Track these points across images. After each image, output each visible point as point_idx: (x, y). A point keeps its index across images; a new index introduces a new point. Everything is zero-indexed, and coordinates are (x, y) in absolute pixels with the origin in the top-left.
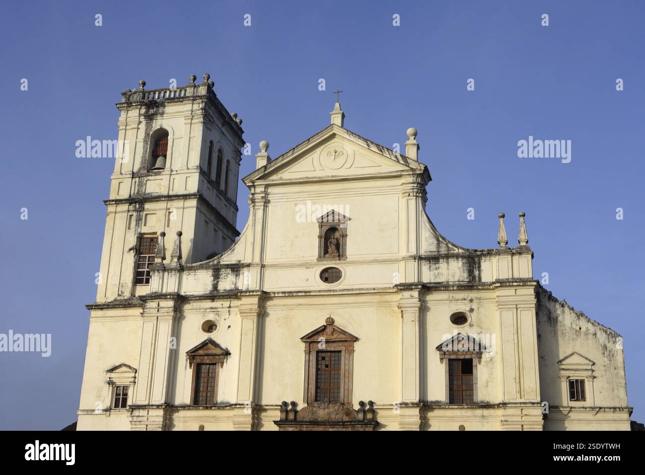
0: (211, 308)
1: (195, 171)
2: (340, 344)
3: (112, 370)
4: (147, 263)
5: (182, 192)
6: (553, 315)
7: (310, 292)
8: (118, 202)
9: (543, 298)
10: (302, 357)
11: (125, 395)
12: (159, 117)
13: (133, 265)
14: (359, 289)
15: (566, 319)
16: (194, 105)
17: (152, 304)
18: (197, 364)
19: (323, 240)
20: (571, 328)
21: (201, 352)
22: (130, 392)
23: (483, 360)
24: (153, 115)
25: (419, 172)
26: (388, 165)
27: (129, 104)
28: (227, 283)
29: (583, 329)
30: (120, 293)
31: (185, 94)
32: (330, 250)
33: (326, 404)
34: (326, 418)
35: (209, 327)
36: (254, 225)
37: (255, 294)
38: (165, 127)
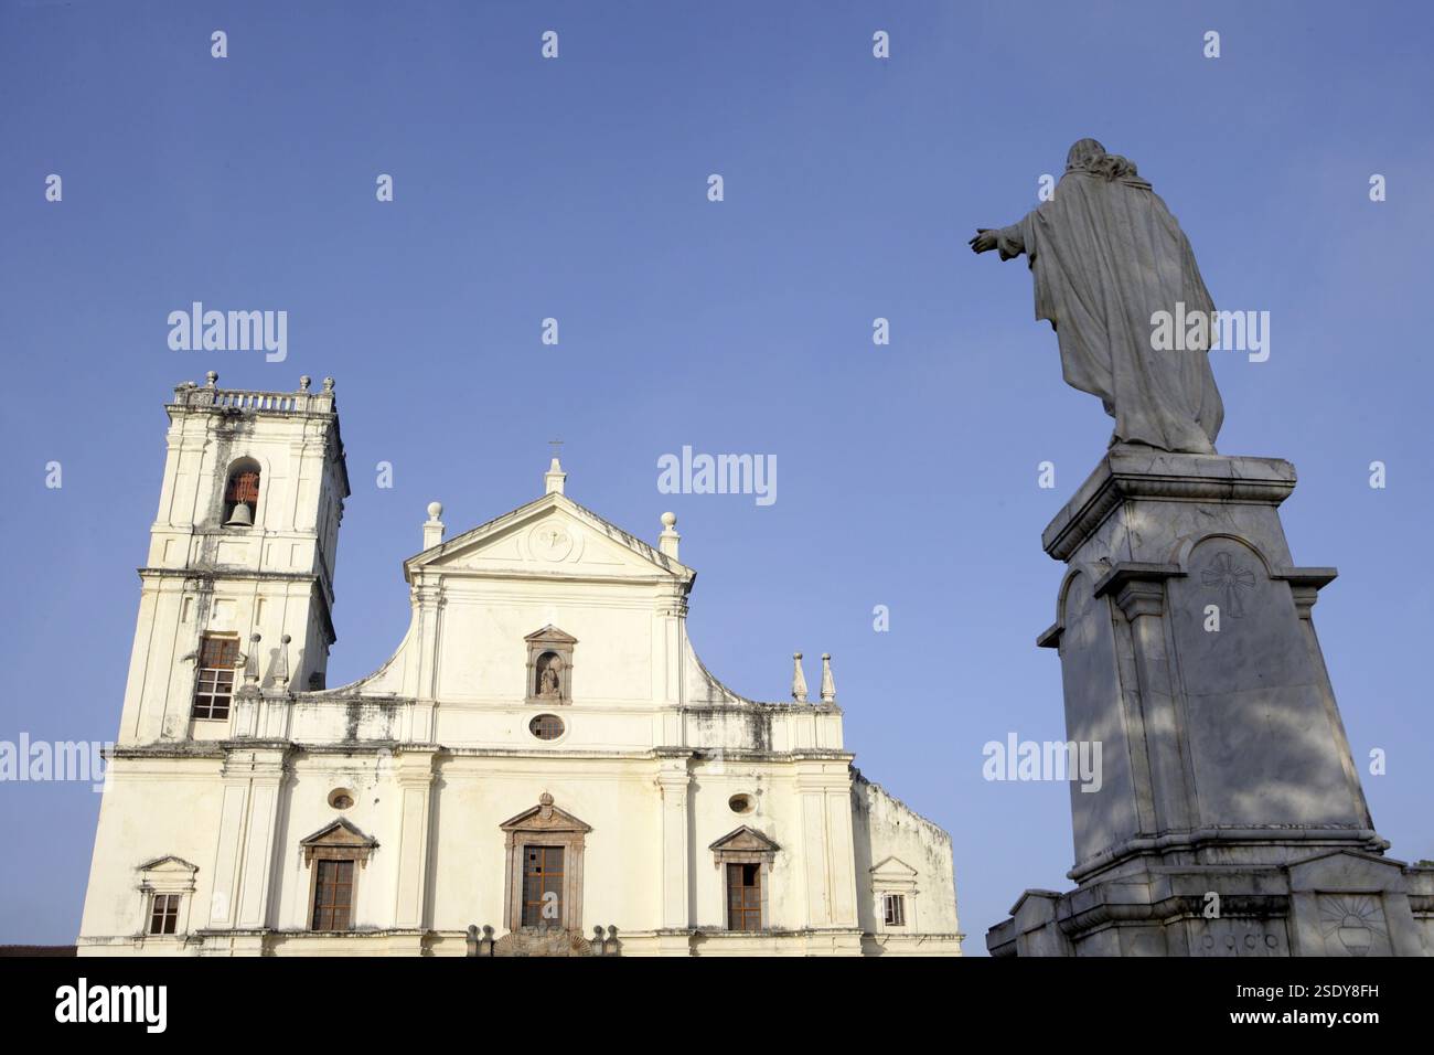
0: (346, 768)
1: (306, 535)
2: (563, 835)
3: (149, 867)
4: (216, 682)
5: (283, 568)
6: (866, 805)
7: (516, 751)
8: (165, 573)
9: (856, 776)
10: (502, 854)
11: (173, 910)
12: (243, 437)
13: (192, 685)
14: (595, 752)
15: (880, 808)
16: (307, 427)
17: (241, 757)
18: (320, 861)
19: (534, 670)
20: (887, 822)
21: (326, 841)
22: (183, 907)
23: (776, 865)
24: (233, 432)
25: (684, 581)
26: (636, 564)
27: (191, 410)
28: (372, 727)
29: (902, 824)
30: (165, 732)
31: (292, 405)
32: (544, 687)
33: (542, 930)
34: (542, 953)
35: (340, 799)
36: (421, 636)
37: (428, 749)
38: (254, 455)
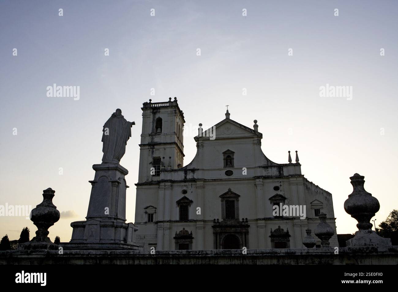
0: (185, 185)
1: (173, 134)
2: (234, 198)
3: (146, 208)
4: (157, 168)
5: (169, 142)
6: (308, 187)
7: (222, 179)
8: (144, 145)
10: (220, 203)
11: (152, 217)
12: (158, 113)
14: (240, 178)
15: (313, 188)
16: (171, 109)
17: (162, 184)
18: (181, 206)
20: (314, 191)
21: (182, 201)
22: (154, 216)
23: (286, 203)
24: (155, 112)
26: (248, 133)
27: (146, 108)
28: (190, 176)
29: (319, 192)
30: (147, 179)
31: (168, 104)
32: (228, 164)
33: (230, 219)
34: (231, 224)
37: (202, 180)
38: (160, 117)
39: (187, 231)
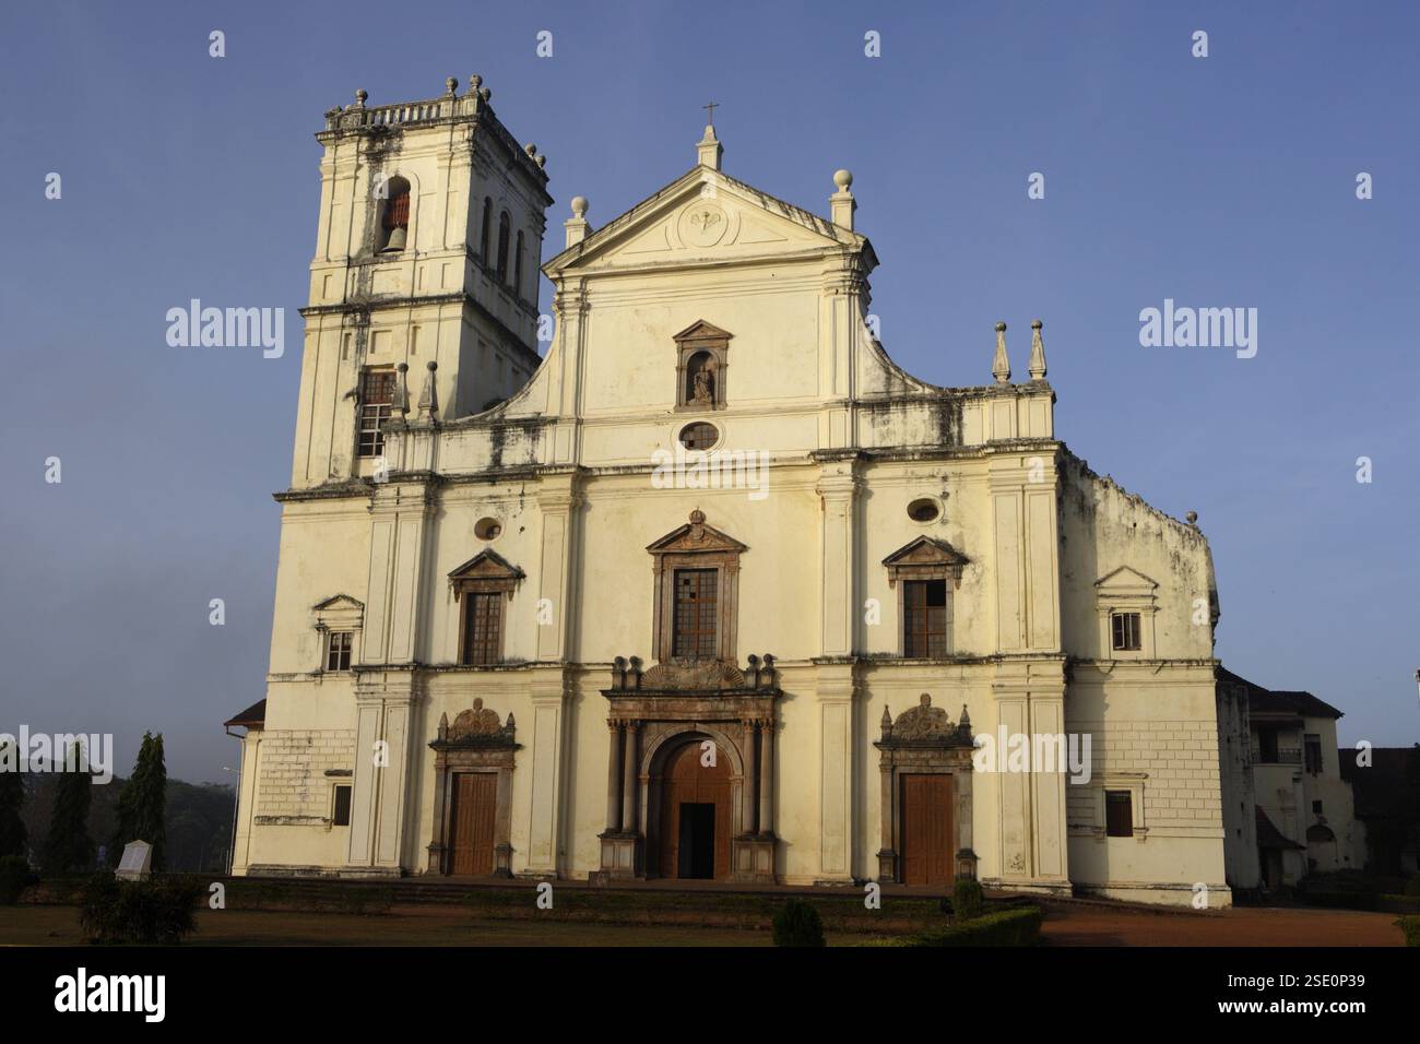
0: (491, 497)
1: (456, 253)
2: (716, 557)
3: (322, 606)
4: (377, 418)
5: (435, 291)
6: (1089, 502)
8: (324, 311)
9: (1072, 476)
10: (649, 580)
11: (347, 648)
12: (392, 156)
13: (352, 422)
15: (1111, 508)
16: (455, 134)
17: (388, 492)
18: (468, 594)
19: (685, 373)
20: (1120, 524)
21: (474, 573)
22: (355, 644)
23: (964, 581)
24: (381, 152)
25: (854, 251)
26: (798, 237)
27: (339, 134)
28: (517, 452)
29: (1140, 526)
30: (332, 472)
31: (438, 114)
32: (697, 392)
33: (692, 661)
34: (692, 684)
35: (488, 529)
36: (563, 348)
37: (565, 471)
38: (404, 174)
39: (492, 715)
